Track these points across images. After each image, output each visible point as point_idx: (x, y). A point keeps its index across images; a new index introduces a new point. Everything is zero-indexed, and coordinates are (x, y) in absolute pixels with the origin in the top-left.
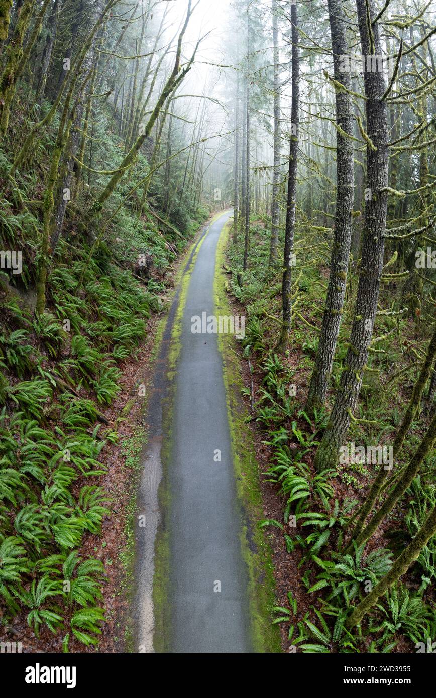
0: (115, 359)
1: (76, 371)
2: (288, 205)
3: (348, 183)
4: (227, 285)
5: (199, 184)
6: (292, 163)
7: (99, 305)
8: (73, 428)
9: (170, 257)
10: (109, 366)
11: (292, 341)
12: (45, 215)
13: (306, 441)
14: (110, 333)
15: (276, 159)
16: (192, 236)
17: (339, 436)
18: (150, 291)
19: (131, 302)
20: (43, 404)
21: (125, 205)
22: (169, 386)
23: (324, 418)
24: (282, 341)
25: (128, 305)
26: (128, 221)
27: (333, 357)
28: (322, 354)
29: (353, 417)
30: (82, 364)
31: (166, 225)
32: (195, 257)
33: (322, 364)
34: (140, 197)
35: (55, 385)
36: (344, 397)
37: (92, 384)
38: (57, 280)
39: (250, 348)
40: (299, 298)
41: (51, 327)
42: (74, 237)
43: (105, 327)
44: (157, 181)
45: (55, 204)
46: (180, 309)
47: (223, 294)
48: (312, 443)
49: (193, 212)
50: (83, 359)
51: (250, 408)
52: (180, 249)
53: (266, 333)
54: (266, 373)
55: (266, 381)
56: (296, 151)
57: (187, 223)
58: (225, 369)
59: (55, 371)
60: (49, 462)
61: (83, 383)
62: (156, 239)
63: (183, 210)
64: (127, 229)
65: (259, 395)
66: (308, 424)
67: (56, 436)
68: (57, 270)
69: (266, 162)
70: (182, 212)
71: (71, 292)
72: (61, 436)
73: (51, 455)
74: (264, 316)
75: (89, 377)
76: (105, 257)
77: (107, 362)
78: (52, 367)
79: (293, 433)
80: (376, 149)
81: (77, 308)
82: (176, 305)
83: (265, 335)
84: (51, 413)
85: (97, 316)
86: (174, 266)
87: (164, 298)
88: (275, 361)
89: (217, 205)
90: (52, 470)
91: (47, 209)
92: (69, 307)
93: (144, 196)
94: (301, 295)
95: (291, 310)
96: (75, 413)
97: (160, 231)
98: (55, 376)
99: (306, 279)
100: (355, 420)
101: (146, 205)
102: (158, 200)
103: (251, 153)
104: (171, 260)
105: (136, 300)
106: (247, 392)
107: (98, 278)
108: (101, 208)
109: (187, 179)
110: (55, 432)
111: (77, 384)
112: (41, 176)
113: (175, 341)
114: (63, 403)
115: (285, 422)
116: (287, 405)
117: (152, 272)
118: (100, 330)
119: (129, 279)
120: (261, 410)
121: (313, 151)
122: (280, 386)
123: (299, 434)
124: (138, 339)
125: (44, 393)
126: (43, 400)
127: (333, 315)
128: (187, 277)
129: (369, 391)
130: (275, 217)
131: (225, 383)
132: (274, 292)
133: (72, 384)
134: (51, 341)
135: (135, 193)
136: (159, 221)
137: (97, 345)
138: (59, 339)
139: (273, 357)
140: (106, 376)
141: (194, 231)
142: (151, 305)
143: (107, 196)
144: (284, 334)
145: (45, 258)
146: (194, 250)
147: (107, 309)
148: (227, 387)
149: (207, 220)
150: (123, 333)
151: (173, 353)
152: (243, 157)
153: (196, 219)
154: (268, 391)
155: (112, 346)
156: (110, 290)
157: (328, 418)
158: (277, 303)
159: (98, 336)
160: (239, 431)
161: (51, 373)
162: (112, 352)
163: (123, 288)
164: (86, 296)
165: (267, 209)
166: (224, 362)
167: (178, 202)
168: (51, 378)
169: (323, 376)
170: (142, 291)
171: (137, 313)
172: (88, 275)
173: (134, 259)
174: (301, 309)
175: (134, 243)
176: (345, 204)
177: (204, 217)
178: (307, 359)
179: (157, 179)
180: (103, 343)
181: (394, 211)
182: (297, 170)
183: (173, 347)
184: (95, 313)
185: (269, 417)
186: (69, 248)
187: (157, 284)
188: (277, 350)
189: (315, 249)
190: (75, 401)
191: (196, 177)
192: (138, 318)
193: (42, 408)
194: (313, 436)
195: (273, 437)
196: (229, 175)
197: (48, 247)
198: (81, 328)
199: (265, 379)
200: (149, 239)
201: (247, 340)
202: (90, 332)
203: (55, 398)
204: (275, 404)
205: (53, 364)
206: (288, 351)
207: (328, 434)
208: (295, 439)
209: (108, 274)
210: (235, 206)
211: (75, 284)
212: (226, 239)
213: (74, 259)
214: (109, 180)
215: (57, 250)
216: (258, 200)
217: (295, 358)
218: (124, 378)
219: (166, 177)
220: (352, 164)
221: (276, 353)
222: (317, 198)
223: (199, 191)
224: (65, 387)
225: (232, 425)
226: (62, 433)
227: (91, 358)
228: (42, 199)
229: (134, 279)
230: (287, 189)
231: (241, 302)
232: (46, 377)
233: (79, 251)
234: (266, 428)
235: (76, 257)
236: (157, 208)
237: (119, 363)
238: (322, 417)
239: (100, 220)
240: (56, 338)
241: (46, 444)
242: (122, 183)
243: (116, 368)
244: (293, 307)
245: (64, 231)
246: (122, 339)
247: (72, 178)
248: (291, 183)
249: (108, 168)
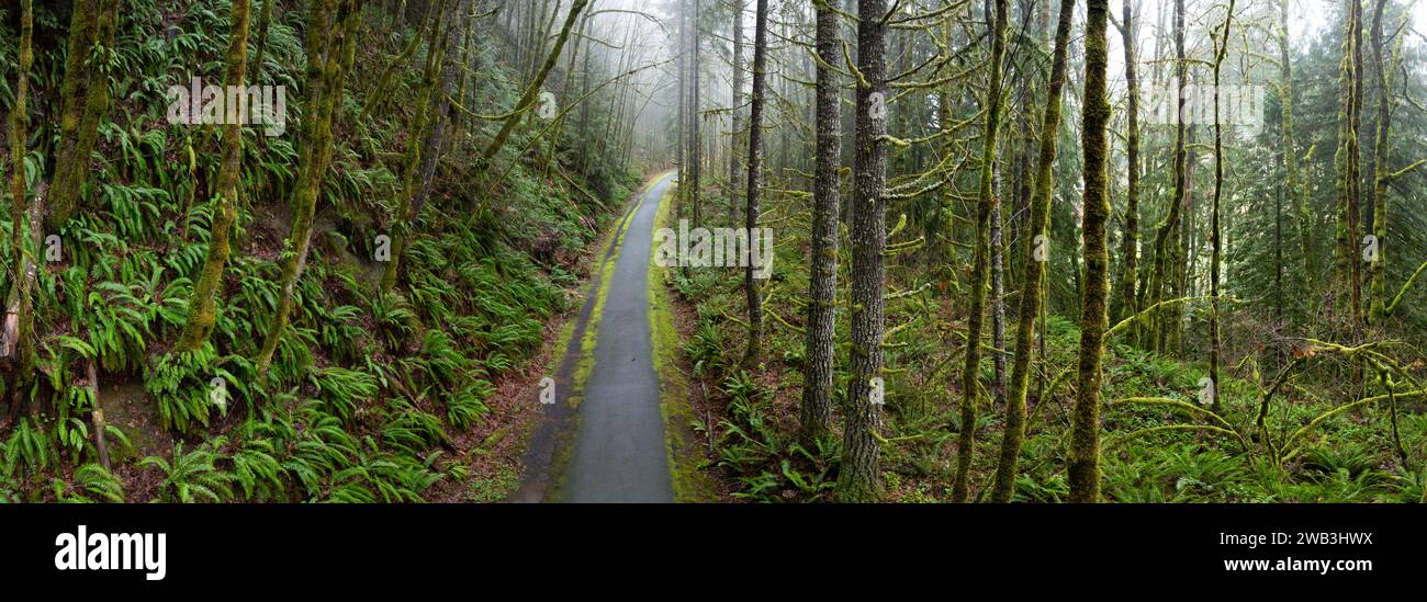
0: (488, 369)
1: (423, 376)
2: (751, 161)
3: (831, 130)
4: (667, 276)
5: (630, 132)
6: (757, 104)
7: (474, 295)
8: (396, 444)
9: (586, 237)
10: (477, 378)
11: (768, 350)
12: (406, 171)
13: (810, 484)
14: (485, 333)
15: (736, 98)
16: (618, 207)
17: (866, 468)
18: (553, 282)
19: (524, 295)
20: (359, 403)
21: (523, 162)
22: (570, 415)
23: (835, 448)
24: (752, 352)
25: (518, 299)
26: (527, 184)
27: (832, 364)
28: (814, 363)
29: (881, 438)
30: (435, 368)
31: (582, 192)
32: (621, 237)
33: (815, 376)
34: (545, 154)
35: (386, 385)
36: (858, 416)
37: (445, 396)
38: (416, 255)
39: (703, 365)
40: (772, 290)
41: (397, 312)
42: (447, 203)
43: (480, 325)
44: (570, 130)
45: (421, 158)
46: (596, 309)
47: (662, 290)
48: (821, 486)
49: (621, 175)
50: (437, 361)
51: (708, 448)
52: (601, 226)
53: (727, 342)
54: (730, 399)
55: (732, 409)
56: (762, 87)
57: (612, 189)
58: (663, 395)
59: (390, 367)
60: (336, 475)
61: (430, 393)
62: (567, 211)
63: (605, 169)
64: (526, 195)
65: (722, 429)
66: (810, 460)
67: (364, 448)
68: (419, 242)
69: (723, 103)
70: (604, 173)
71: (436, 273)
72: (372, 449)
73: (343, 466)
74: (722, 318)
75: (441, 386)
76: (491, 231)
77: (475, 372)
78: (387, 362)
79: (786, 477)
80: (869, 85)
81: (441, 294)
82: (591, 302)
83: (725, 345)
84: (366, 417)
85: (469, 309)
86: (591, 249)
87: (574, 292)
88: (743, 382)
89: (656, 164)
90: (335, 485)
91: (409, 164)
92: (430, 291)
93: (550, 150)
94: (774, 286)
95: (762, 307)
96: (405, 426)
97: (573, 199)
98: (388, 373)
99: (783, 264)
100: (886, 441)
101: (554, 164)
102: (572, 157)
103: (702, 91)
104: (587, 240)
105: (531, 294)
106: (699, 426)
107: (478, 259)
108: (487, 166)
109: (612, 127)
110: (364, 443)
111: (420, 391)
112: (404, 123)
113: (585, 355)
114: (390, 410)
115: (771, 463)
116: (768, 440)
117: (559, 256)
118: (472, 327)
119: (524, 264)
120: (725, 450)
121: (789, 88)
122: (754, 414)
123: (796, 477)
124: (529, 348)
125: (365, 389)
126: (360, 397)
127: (822, 309)
128: (610, 265)
129: (901, 399)
130: (734, 180)
131: (663, 415)
132: (737, 284)
133: (412, 391)
134: (395, 330)
135: (537, 146)
136: (572, 186)
137: (463, 347)
138: (406, 329)
139: (740, 375)
140: (469, 390)
141: (621, 200)
142: (553, 302)
143: (496, 150)
144: (753, 341)
145: (402, 224)
146: (621, 227)
147: (487, 301)
148: (666, 419)
149: (640, 185)
150: (506, 337)
151: (581, 371)
152: (691, 96)
153: (625, 184)
154: (735, 423)
155: (486, 352)
156: (494, 276)
157: (841, 448)
158: (741, 299)
159: (466, 335)
160: (689, 481)
161: (384, 369)
162: (485, 359)
163: (513, 276)
164: (457, 280)
165: (725, 168)
166: (663, 385)
167: (599, 159)
168: (381, 374)
169: (821, 393)
170: (542, 281)
171: (530, 310)
172: (463, 253)
173: (533, 237)
174: (778, 305)
175: (533, 214)
176: (828, 159)
177: (637, 180)
178: (793, 373)
179: (570, 127)
180: (473, 346)
181: (904, 166)
182: (764, 114)
183: (583, 363)
184: (468, 304)
185: (741, 458)
186: (439, 216)
187: (565, 272)
188: (744, 365)
189: (791, 222)
190: (410, 411)
191: (625, 124)
192: (533, 317)
193: (355, 407)
194: (821, 476)
195: (750, 486)
196: (670, 123)
197: (408, 211)
198: (443, 321)
199: (730, 406)
200: (556, 210)
201: (698, 352)
202: (455, 328)
203: (379, 401)
204: (747, 439)
205: (390, 358)
206: (762, 366)
207: (847, 470)
208: (790, 485)
209: (494, 255)
210: (680, 165)
211: (443, 262)
212: (667, 211)
213: (446, 230)
214: (500, 128)
215: (422, 217)
216: (712, 158)
217: (775, 373)
218: (498, 398)
219: (582, 125)
220: (838, 105)
221: (744, 369)
222: (795, 152)
223: (629, 144)
224: (401, 392)
225: (676, 473)
226: (374, 445)
227: (449, 362)
228: (405, 150)
229: (532, 264)
230: (748, 140)
231: (689, 299)
232: (374, 372)
233: (452, 221)
234: (739, 474)
235: (448, 229)
236: (569, 168)
237: (493, 376)
238: (831, 449)
239: (486, 182)
240: (403, 327)
241: (342, 452)
242: (519, 132)
243: (487, 382)
244: (764, 304)
245: (433, 195)
246: (504, 344)
247: (447, 126)
248: (755, 130)
249: (498, 112)
